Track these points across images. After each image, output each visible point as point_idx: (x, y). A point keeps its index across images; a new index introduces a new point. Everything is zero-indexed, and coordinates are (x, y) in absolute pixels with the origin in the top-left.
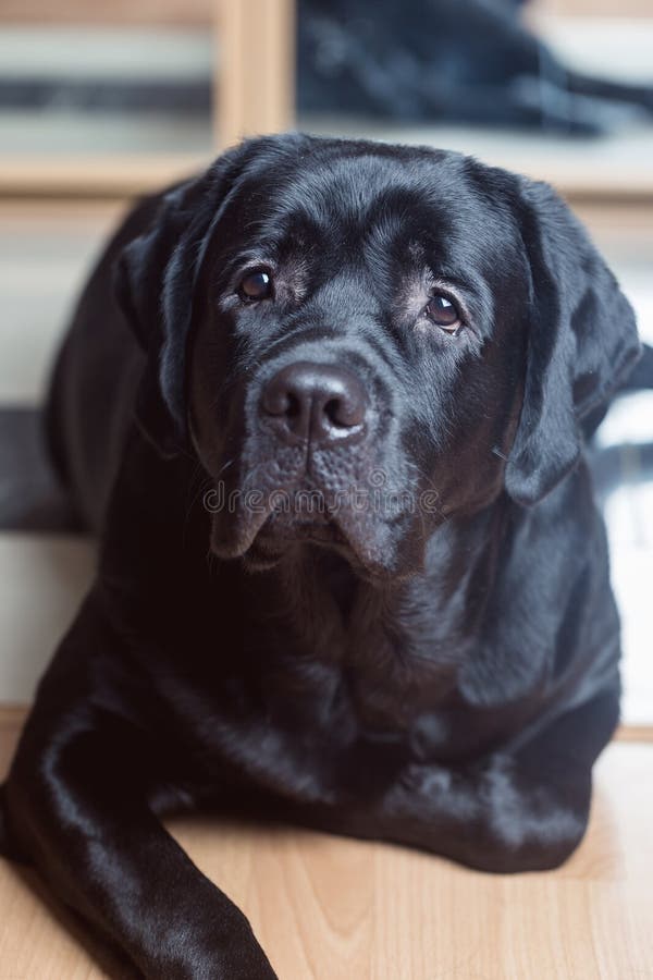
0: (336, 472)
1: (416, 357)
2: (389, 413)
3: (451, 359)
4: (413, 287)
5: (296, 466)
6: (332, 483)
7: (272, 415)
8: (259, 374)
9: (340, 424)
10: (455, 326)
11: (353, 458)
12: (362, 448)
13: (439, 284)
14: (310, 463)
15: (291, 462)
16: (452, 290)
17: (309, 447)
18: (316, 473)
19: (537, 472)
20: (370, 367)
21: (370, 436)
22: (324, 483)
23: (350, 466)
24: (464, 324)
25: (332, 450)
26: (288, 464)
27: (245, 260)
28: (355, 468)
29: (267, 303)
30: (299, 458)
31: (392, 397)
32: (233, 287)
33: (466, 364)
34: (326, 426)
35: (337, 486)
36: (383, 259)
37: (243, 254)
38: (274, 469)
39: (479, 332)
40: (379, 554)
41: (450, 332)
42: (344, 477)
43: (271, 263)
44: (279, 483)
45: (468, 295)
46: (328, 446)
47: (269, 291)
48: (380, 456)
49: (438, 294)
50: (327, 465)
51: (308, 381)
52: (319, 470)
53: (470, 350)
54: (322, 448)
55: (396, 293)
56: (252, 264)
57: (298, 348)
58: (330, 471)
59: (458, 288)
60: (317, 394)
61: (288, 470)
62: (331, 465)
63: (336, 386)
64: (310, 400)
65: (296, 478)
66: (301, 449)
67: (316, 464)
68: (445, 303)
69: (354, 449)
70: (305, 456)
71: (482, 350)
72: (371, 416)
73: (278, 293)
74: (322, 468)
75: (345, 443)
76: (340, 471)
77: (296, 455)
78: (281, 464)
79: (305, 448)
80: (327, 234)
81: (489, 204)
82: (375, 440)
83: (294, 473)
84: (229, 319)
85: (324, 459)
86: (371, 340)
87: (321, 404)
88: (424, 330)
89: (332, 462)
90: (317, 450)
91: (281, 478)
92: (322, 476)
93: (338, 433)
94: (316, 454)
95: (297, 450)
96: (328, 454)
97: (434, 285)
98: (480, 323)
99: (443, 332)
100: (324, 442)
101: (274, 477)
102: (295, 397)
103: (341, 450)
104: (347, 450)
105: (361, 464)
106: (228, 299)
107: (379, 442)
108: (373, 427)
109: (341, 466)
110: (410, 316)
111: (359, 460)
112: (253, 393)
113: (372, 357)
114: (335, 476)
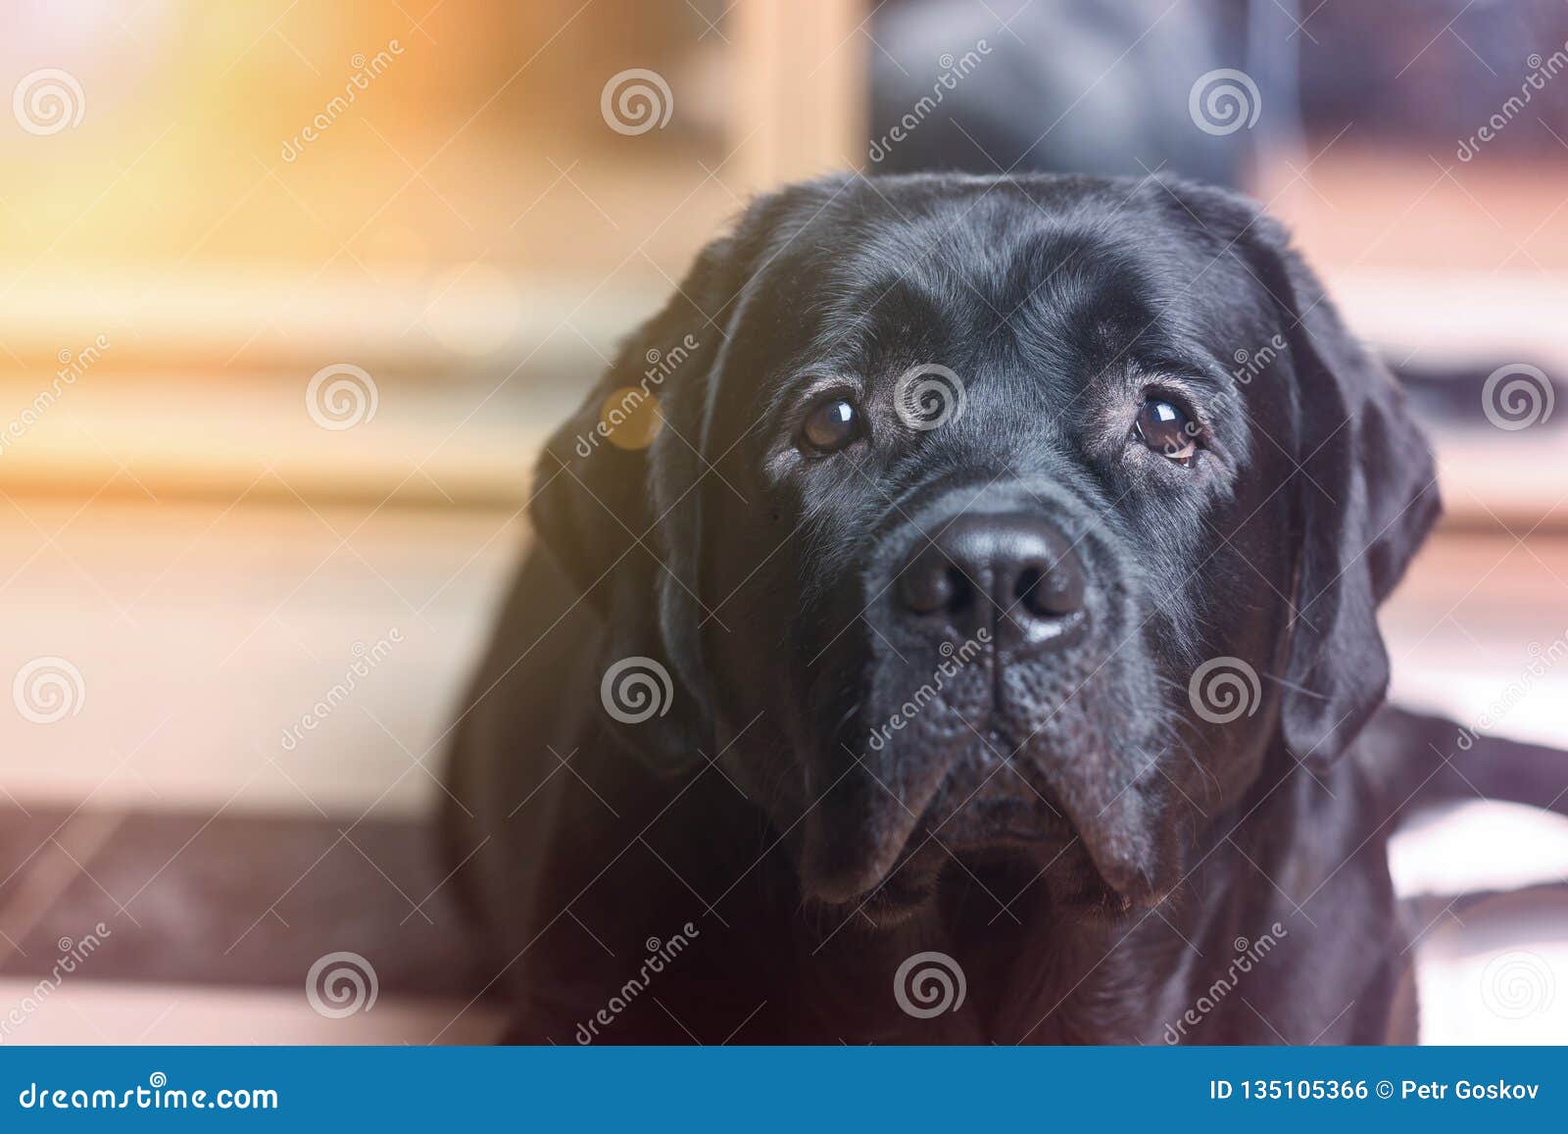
0: (1048, 700)
1: (1134, 508)
2: (1119, 588)
3: (1193, 506)
4: (1113, 392)
5: (977, 697)
6: (1041, 720)
7: (921, 613)
8: (881, 552)
9: (1045, 614)
10: (1188, 452)
11: (1073, 672)
12: (1086, 654)
13: (1155, 379)
14: (998, 687)
15: (966, 691)
16: (1177, 384)
17: (995, 657)
18: (1012, 706)
19: (1330, 711)
20: (1073, 517)
21: (1098, 630)
22: (1028, 722)
23: (1072, 688)
24: (1201, 443)
25: (1038, 661)
26: (960, 696)
27: (808, 381)
28: (1082, 692)
29: (859, 448)
30: (980, 683)
31: (1118, 563)
32: (789, 435)
33: (1217, 514)
34: (1022, 620)
35: (1052, 725)
36: (1051, 349)
37: (799, 374)
38: (936, 709)
39: (1228, 455)
40: (1130, 847)
41: (1178, 461)
42: (1062, 707)
43: (854, 381)
44: (948, 733)
45: (1205, 392)
46: (1029, 654)
47: (860, 426)
48: (1117, 668)
49: (1154, 396)
50: (1030, 690)
51: (981, 545)
52: (1016, 699)
53: (1218, 490)
54: (1020, 658)
55: (1081, 404)
56: (820, 386)
57: (945, 499)
58: (1037, 699)
59: (1185, 380)
60: (1000, 564)
61: (962, 707)
62: (1037, 689)
63: (1030, 546)
64: (988, 575)
65: (976, 718)
66: (981, 666)
67: (1012, 690)
68: (1166, 413)
69: (1074, 657)
70: (990, 678)
71: (1235, 486)
72: (1092, 597)
73: (876, 426)
74: (1022, 696)
75: (1056, 645)
76: (1055, 697)
77: (974, 679)
78: (948, 698)
79: (989, 663)
80: (945, 311)
81: (1205, 243)
82: (1106, 638)
83: (974, 711)
84: (790, 493)
85: (1024, 678)
86: (1060, 479)
87: (1009, 581)
88: (1139, 461)
89: (1039, 683)
90: (1011, 664)
91: (951, 723)
92: (1024, 710)
93: (1042, 631)
94: (1009, 671)
95: (974, 668)
96: (1031, 668)
97: (1146, 382)
98: (1228, 442)
99: (1169, 464)
100: (1021, 647)
101: (937, 723)
102: (961, 575)
103: (1052, 658)
104: (1063, 659)
105: (1088, 681)
106: (781, 458)
107: (1113, 641)
108: (1099, 616)
109: (1054, 688)
110: (1113, 440)
111: (1083, 674)
112: (875, 588)
113: (1070, 501)
114: (1046, 707)
